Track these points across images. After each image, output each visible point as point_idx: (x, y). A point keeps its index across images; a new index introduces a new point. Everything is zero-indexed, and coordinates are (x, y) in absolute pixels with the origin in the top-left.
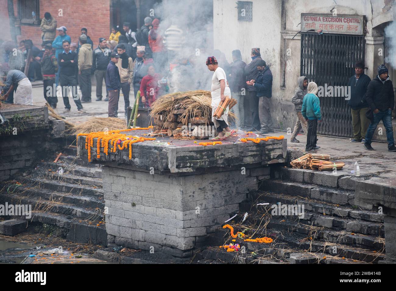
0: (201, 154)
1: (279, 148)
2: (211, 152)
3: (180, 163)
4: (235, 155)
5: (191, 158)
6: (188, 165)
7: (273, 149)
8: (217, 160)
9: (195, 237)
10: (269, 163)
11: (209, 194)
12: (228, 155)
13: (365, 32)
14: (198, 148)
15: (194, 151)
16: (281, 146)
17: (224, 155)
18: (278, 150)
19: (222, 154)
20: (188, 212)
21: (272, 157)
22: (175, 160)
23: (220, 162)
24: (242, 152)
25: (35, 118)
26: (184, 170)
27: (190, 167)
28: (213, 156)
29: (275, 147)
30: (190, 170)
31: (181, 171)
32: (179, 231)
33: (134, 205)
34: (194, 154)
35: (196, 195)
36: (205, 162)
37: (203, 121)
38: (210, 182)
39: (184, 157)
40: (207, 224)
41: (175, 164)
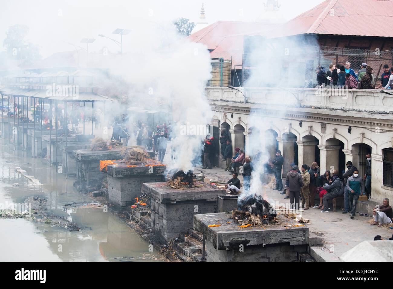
0: (127, 170)
1: (162, 169)
2: (131, 169)
3: (117, 173)
4: (142, 171)
5: (122, 171)
6: (121, 174)
7: (160, 169)
8: (134, 173)
9: (127, 202)
10: (158, 175)
11: (133, 186)
12: (139, 171)
13: (219, 126)
14: (125, 168)
15: (124, 169)
16: (163, 168)
17: (137, 171)
18: (162, 170)
19: (136, 171)
20: (123, 192)
21: (159, 172)
22: (115, 172)
23: (135, 173)
24: (145, 170)
25: (117, 154)
26: (119, 176)
27: (121, 175)
28: (132, 171)
29: (160, 168)
30: (122, 176)
31: (117, 176)
32: (120, 199)
33: (112, 188)
34: (124, 170)
35: (127, 185)
36: (128, 173)
37: (134, 158)
38: (133, 181)
39: (119, 171)
40: (132, 197)
41: (115, 173)
